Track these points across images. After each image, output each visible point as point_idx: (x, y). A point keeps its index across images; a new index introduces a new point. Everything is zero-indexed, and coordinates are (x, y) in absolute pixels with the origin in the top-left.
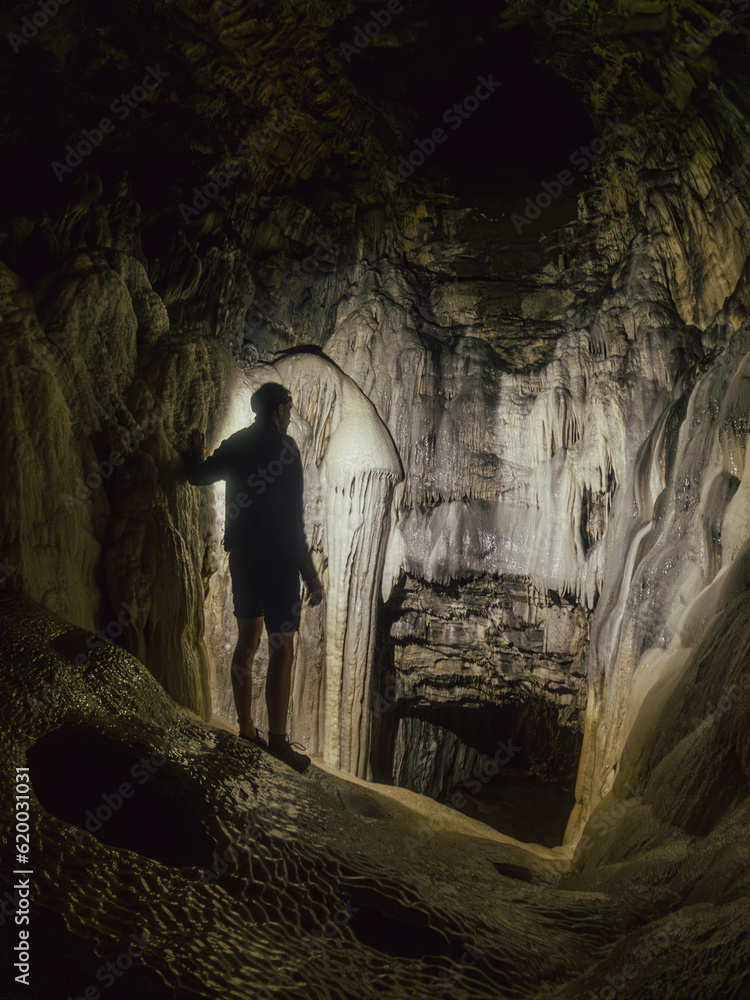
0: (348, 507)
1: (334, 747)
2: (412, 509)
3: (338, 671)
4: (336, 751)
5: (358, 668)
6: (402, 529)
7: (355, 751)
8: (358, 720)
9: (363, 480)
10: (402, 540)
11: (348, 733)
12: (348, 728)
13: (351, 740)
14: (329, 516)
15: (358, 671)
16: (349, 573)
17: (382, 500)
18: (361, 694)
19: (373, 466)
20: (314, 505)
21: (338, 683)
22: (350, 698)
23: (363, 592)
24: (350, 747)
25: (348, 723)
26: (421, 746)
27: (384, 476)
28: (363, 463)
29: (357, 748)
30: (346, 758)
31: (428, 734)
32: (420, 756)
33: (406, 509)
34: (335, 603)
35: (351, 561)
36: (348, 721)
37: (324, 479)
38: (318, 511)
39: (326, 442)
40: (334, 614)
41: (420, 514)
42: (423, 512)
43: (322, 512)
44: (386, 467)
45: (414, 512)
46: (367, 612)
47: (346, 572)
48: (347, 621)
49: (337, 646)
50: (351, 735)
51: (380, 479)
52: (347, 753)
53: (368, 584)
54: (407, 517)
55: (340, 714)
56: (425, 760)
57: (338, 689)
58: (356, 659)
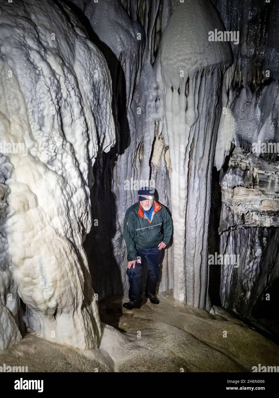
0: (184, 106)
1: (181, 289)
2: (242, 87)
3: (182, 234)
4: (183, 290)
5: (198, 230)
6: (233, 109)
7: (197, 290)
8: (199, 267)
9: (196, 78)
10: (233, 119)
11: (192, 277)
12: (192, 274)
13: (194, 282)
14: (167, 113)
15: (198, 232)
16: (188, 160)
17: (215, 93)
18: (201, 248)
19: (205, 65)
20: (153, 104)
21: (183, 242)
22: (193, 252)
23: (200, 171)
24: (194, 287)
25: (192, 270)
26: (248, 253)
27: (216, 70)
28: (196, 62)
29: (199, 288)
30: (191, 295)
31: (253, 242)
32: (247, 261)
33: (237, 87)
34: (177, 184)
35: (189, 149)
36: (191, 269)
37: (159, 78)
38: (157, 108)
39: (158, 37)
40: (177, 192)
41: (250, 93)
42: (253, 92)
43: (161, 110)
44: (218, 61)
45: (244, 91)
46: (204, 187)
47: (185, 159)
48: (187, 196)
49: (180, 215)
50: (194, 278)
51: (212, 74)
52: (192, 292)
53: (204, 165)
54: (237, 97)
55: (185, 263)
56: (251, 264)
57: (183, 246)
58: (196, 223)
